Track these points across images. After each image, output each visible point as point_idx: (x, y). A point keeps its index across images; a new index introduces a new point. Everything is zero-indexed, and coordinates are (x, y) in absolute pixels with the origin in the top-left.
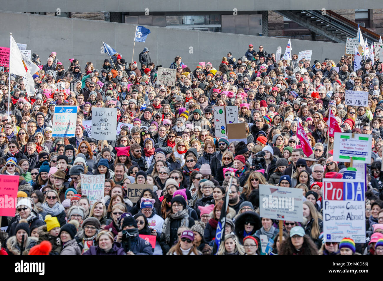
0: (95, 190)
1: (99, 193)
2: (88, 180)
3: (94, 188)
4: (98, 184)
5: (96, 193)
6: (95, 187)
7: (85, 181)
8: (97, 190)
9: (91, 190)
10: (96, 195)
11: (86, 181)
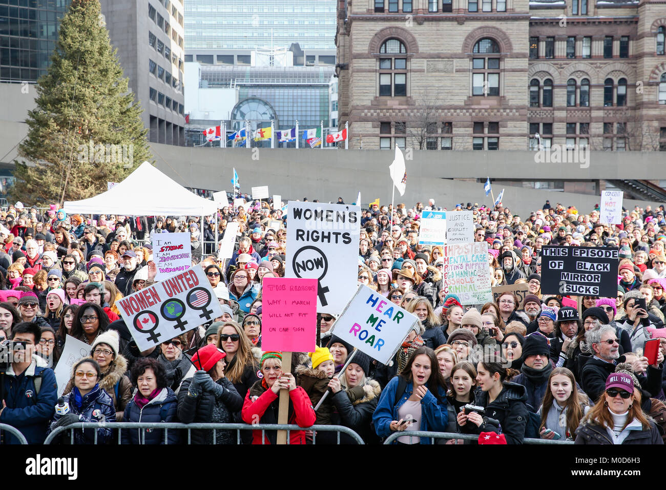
0: (475, 263)
1: (481, 266)
2: (464, 250)
3: (474, 260)
4: (479, 254)
5: (477, 267)
6: (474, 258)
7: (460, 252)
8: (477, 262)
9: (469, 263)
10: (477, 270)
11: (462, 252)
